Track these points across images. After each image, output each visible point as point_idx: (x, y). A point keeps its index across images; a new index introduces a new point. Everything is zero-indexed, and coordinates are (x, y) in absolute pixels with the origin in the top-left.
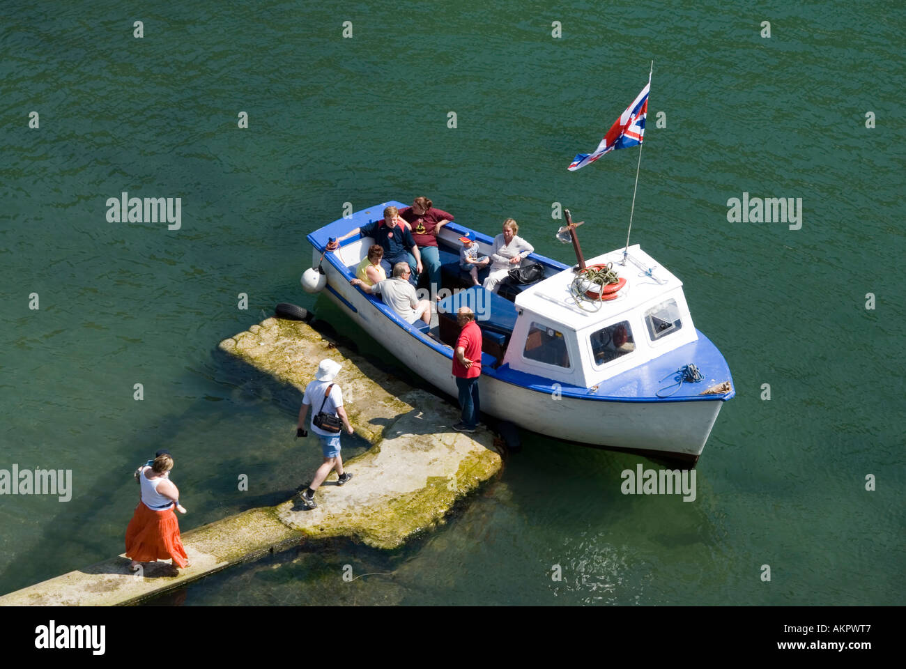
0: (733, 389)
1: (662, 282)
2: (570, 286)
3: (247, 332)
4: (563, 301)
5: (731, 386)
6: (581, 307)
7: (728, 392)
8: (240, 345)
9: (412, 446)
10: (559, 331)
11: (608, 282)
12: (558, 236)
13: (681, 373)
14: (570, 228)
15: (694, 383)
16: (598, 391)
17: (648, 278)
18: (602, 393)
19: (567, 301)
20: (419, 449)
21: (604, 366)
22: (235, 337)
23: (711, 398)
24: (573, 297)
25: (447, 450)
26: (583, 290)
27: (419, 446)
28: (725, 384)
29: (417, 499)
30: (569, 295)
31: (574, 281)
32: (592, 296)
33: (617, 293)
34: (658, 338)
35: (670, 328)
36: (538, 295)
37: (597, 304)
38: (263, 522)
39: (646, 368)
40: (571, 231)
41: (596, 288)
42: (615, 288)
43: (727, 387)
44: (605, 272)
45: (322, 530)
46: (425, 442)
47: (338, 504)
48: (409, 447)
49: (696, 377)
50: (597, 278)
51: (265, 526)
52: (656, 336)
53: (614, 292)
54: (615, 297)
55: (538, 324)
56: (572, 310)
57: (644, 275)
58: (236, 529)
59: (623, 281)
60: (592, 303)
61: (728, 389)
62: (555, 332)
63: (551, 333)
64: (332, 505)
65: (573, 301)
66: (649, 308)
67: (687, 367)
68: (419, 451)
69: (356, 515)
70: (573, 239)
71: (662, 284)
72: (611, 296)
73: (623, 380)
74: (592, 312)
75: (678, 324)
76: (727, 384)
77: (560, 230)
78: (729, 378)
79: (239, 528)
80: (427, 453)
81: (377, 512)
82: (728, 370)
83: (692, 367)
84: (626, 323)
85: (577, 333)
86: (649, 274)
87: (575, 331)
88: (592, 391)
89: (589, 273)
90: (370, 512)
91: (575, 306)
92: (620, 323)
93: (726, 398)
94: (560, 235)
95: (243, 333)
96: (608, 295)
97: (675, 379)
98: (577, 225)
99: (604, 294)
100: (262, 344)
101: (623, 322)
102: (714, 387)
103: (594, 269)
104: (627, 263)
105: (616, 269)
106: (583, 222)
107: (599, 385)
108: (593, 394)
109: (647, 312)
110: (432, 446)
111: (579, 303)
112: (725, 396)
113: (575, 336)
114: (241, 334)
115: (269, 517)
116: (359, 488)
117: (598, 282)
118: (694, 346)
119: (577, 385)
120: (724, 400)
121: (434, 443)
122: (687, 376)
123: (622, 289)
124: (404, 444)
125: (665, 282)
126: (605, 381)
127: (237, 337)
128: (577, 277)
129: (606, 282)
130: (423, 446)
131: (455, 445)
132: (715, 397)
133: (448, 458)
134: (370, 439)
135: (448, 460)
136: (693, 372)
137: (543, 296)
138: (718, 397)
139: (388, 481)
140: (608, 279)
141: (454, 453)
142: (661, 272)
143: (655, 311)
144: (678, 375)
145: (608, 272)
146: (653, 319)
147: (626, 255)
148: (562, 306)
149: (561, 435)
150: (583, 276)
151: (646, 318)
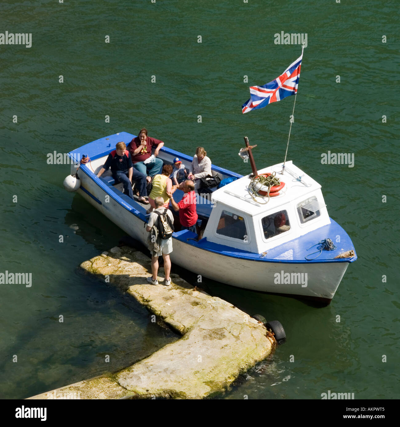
0: (356, 255)
1: (308, 185)
2: (248, 187)
3: (100, 257)
4: (244, 197)
5: (354, 253)
6: (255, 201)
7: (353, 257)
8: (94, 266)
9: (210, 336)
10: (241, 216)
11: (273, 185)
12: (239, 154)
13: (321, 244)
14: (248, 149)
15: (330, 251)
16: (266, 256)
17: (298, 182)
18: (268, 257)
19: (246, 196)
20: (215, 338)
21: (270, 239)
22: (91, 260)
23: (341, 261)
24: (250, 194)
25: (234, 339)
26: (256, 190)
27: (215, 336)
28: (351, 251)
29: (213, 371)
30: (247, 193)
31: (250, 184)
32: (262, 194)
33: (280, 192)
34: (305, 222)
35: (313, 216)
36: (227, 193)
37: (266, 199)
38: (108, 384)
39: (297, 241)
40: (248, 151)
41: (265, 189)
42: (278, 188)
43: (352, 253)
44: (272, 178)
45: (147, 391)
46: (220, 333)
47: (159, 374)
48: (208, 336)
49: (331, 247)
50: (266, 182)
51: (109, 387)
52: (304, 220)
53: (277, 191)
54: (278, 195)
55: (226, 212)
56: (249, 202)
57: (296, 180)
58: (89, 389)
59: (283, 184)
60: (263, 198)
61: (353, 255)
62: (238, 217)
63: (235, 218)
64: (154, 374)
65: (250, 197)
66: (300, 202)
67: (325, 241)
68: (215, 339)
69: (171, 381)
70: (250, 156)
71: (308, 187)
72: (275, 193)
73: (283, 249)
74: (263, 204)
75: (318, 213)
76: (352, 252)
77: (241, 150)
78: (353, 248)
79: (91, 388)
80: (220, 340)
81: (185, 380)
82: (352, 243)
83: (329, 241)
84: (285, 212)
85: (253, 217)
86: (299, 180)
87: (251, 216)
88: (262, 256)
89: (260, 179)
90: (181, 380)
91: (252, 200)
92: (281, 211)
93: (351, 261)
94: (241, 154)
95: (97, 257)
96: (273, 193)
97: (318, 248)
98: (252, 147)
99: (270, 192)
100: (110, 265)
101: (283, 211)
102: (343, 253)
103: (264, 176)
104: (284, 172)
105: (277, 176)
106: (256, 145)
107: (267, 252)
108: (263, 258)
109: (298, 205)
110: (224, 336)
111: (254, 198)
112: (350, 260)
113: (252, 220)
114: (95, 258)
115: (112, 381)
116: (173, 363)
117: (267, 185)
118: (329, 227)
119: (252, 252)
120: (350, 262)
121: (225, 334)
122: (326, 246)
123: (282, 189)
124: (205, 334)
125: (310, 185)
126: (271, 249)
127: (93, 260)
128: (252, 181)
129: (272, 184)
130: (218, 336)
131: (240, 336)
132: (343, 260)
133: (235, 344)
134: (182, 330)
135: (235, 346)
136: (329, 244)
137: (230, 193)
138: (346, 260)
139: (193, 359)
140: (273, 182)
141: (239, 341)
142: (307, 179)
143: (303, 204)
144: (319, 246)
145: (273, 178)
146: (302, 208)
147: (284, 167)
148: (242, 200)
149: (241, 285)
150: (257, 181)
151: (297, 208)
